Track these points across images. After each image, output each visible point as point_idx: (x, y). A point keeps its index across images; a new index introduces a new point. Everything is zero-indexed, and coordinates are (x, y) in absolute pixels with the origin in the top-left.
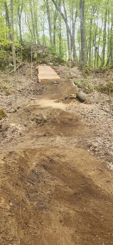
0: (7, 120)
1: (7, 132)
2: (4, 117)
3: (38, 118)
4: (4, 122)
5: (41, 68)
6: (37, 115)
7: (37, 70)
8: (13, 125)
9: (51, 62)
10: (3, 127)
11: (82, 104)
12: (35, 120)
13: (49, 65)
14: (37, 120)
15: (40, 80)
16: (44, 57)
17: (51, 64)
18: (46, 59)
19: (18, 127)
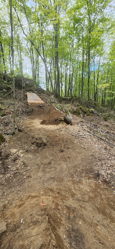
0: (7, 145)
1: (8, 161)
2: (3, 142)
3: (38, 141)
4: (4, 147)
5: (29, 94)
6: (36, 139)
7: (26, 96)
8: (14, 151)
9: (36, 90)
10: (3, 154)
11: (69, 126)
12: (35, 143)
13: (35, 93)
14: (38, 143)
15: (30, 103)
16: (30, 87)
17: (36, 92)
18: (32, 88)
19: (19, 153)
